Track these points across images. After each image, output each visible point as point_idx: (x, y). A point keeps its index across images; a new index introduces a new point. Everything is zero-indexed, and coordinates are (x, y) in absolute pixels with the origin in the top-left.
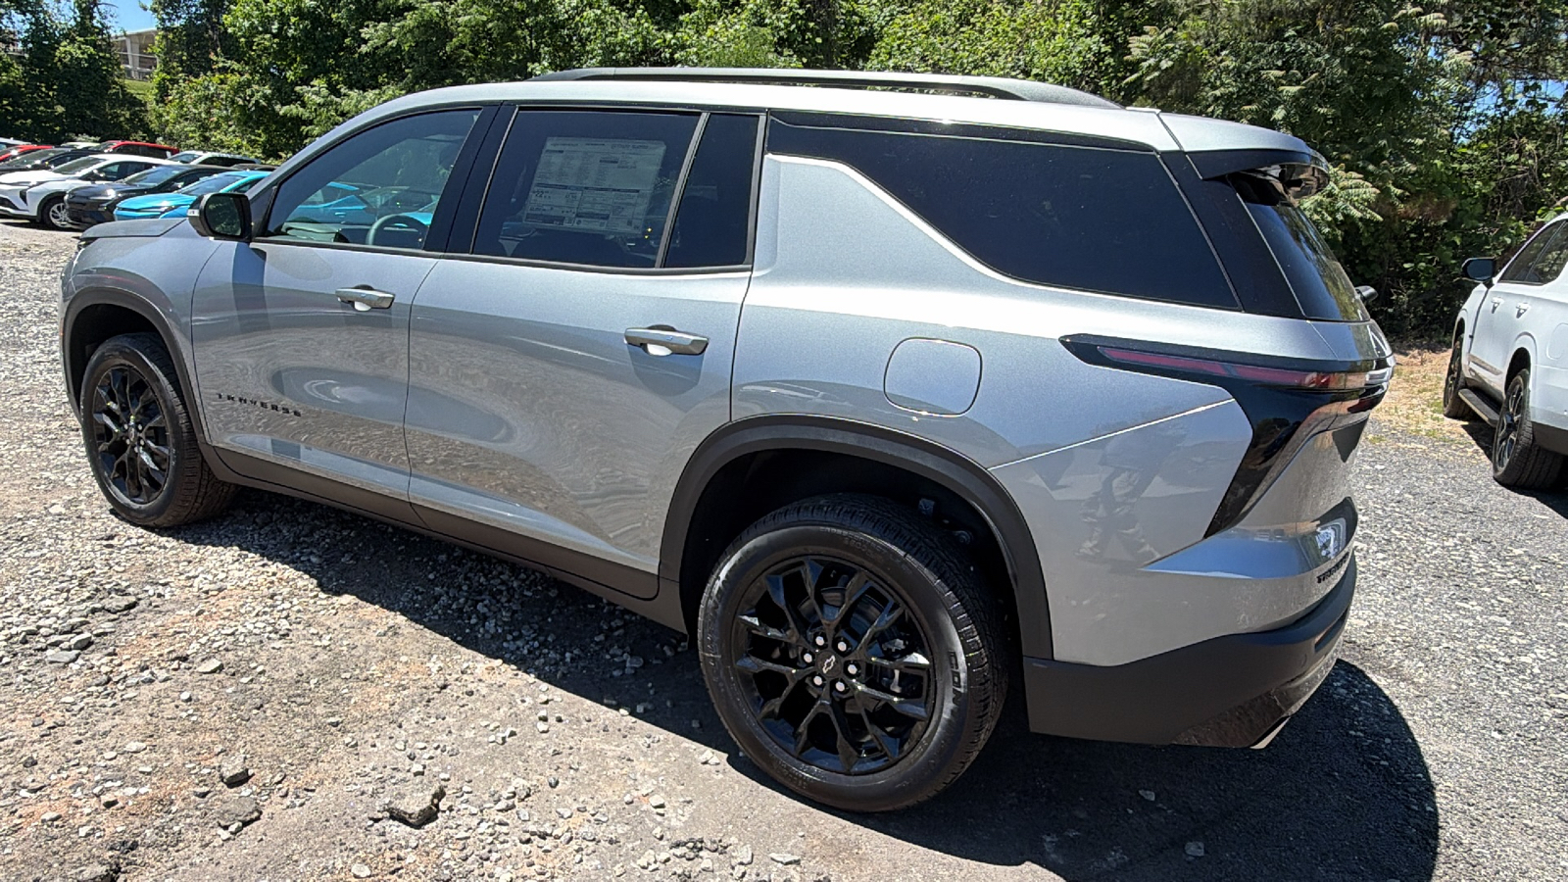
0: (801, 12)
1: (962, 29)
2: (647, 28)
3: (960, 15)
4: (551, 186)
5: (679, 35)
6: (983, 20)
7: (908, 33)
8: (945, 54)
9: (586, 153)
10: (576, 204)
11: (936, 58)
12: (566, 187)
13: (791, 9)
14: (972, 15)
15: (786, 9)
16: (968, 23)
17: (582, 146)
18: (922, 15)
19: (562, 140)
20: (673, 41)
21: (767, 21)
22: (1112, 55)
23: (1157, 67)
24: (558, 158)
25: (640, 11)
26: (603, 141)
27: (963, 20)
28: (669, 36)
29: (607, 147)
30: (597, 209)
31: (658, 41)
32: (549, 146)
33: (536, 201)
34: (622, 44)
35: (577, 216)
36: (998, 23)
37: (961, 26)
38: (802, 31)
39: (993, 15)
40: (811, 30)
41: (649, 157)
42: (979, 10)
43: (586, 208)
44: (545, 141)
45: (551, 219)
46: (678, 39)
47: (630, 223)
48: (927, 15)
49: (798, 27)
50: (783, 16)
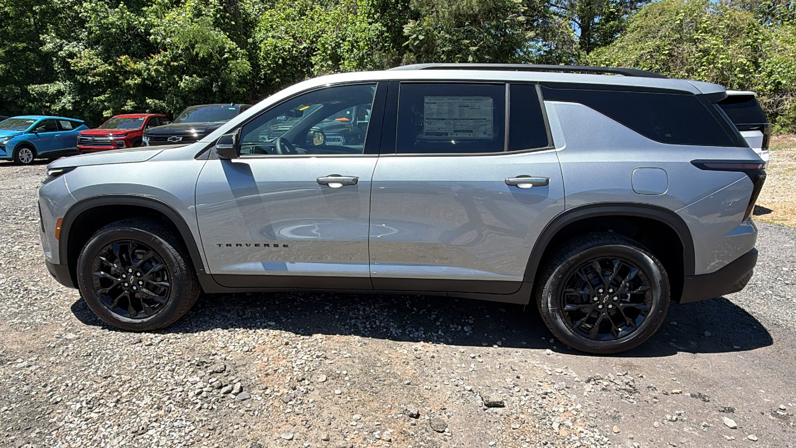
0: (221, 8)
1: (302, 18)
2: (129, 15)
3: (300, 10)
4: (435, 119)
5: (148, 19)
6: (312, 13)
7: (275, 19)
8: (298, 30)
9: (449, 103)
10: (452, 126)
11: (294, 32)
12: (444, 119)
13: (215, 7)
14: (306, 10)
15: (212, 6)
16: (305, 15)
17: (446, 100)
18: (280, 10)
19: (432, 98)
20: (146, 23)
21: (203, 12)
22: (387, 32)
23: (417, 38)
24: (432, 106)
25: (121, 5)
26: (457, 97)
27: (302, 13)
28: (142, 20)
29: (460, 100)
30: (464, 128)
31: (136, 23)
32: (426, 100)
33: (427, 127)
34: (112, 24)
35: (455, 131)
36: (320, 15)
37: (301, 16)
38: (223, 17)
39: (317, 11)
40: (228, 18)
41: (487, 105)
42: (309, 8)
43: (458, 128)
44: (424, 100)
45: (441, 134)
46: (148, 21)
47: (485, 133)
48: (282, 10)
49: (221, 16)
50: (211, 10)
